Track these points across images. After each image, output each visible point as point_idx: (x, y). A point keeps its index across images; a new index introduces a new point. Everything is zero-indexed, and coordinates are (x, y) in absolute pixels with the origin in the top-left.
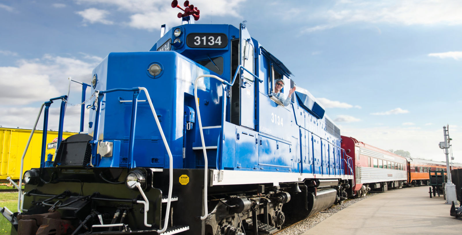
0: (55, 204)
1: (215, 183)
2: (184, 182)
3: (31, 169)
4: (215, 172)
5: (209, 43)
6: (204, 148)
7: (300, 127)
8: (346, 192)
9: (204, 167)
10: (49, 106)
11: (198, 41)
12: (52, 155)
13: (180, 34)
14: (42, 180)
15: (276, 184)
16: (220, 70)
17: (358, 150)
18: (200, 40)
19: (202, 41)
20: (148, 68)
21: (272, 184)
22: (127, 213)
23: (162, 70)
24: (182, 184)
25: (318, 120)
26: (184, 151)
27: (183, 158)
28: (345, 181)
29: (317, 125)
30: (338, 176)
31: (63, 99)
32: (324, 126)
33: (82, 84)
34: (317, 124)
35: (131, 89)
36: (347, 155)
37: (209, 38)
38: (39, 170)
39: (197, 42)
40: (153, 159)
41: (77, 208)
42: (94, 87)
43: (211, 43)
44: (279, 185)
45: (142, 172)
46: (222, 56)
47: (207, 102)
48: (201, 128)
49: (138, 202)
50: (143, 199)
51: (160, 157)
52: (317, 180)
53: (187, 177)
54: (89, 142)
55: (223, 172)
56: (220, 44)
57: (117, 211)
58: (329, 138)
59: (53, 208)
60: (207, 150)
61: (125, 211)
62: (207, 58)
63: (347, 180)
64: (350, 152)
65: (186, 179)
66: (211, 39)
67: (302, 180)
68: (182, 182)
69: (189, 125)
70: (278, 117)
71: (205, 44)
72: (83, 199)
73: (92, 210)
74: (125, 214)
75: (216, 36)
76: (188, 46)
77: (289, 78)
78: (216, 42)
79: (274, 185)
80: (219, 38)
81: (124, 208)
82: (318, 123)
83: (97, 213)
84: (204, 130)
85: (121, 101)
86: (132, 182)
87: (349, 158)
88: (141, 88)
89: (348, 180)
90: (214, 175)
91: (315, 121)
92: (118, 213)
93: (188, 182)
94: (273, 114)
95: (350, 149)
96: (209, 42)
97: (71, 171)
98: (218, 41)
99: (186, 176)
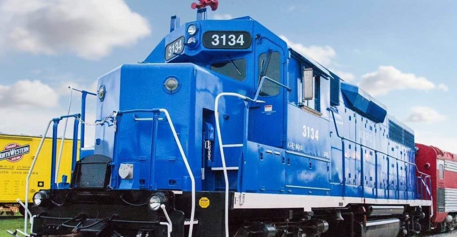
0: (78, 225)
1: (236, 206)
2: (204, 205)
3: (39, 190)
4: (237, 195)
5: (229, 43)
6: (225, 168)
7: (343, 138)
8: (419, 224)
9: (225, 190)
10: (58, 123)
11: (217, 40)
12: (66, 176)
13: (195, 31)
14: (53, 202)
15: (308, 209)
16: (242, 75)
17: (441, 165)
18: (219, 39)
19: (221, 40)
20: (164, 82)
21: (303, 209)
22: (149, 234)
23: (179, 85)
24: (203, 207)
25: (378, 124)
26: (203, 171)
27: (202, 179)
28: (416, 208)
29: (376, 132)
30: (404, 202)
31: (76, 117)
32: (387, 132)
33: (82, 92)
34: (376, 130)
35: (151, 110)
36: (419, 172)
37: (230, 37)
38: (49, 192)
39: (215, 42)
40: (170, 181)
41: (98, 230)
42: (102, 100)
43: (232, 42)
44: (312, 210)
45: (165, 194)
46: (244, 58)
47: (227, 116)
48: (221, 146)
49: (161, 223)
50: (166, 221)
51: (177, 179)
52: (367, 206)
53: (207, 200)
54: (109, 164)
55: (244, 195)
56: (242, 44)
57: (139, 232)
58: (395, 149)
59: (76, 229)
60: (228, 171)
61: (148, 233)
62: (227, 60)
63: (420, 207)
64: (429, 168)
65: (206, 202)
66: (232, 38)
67: (344, 205)
68: (203, 205)
69: (207, 143)
70: (312, 129)
71: (224, 44)
72: (104, 221)
73: (114, 231)
74: (148, 236)
75: (237, 34)
76: (204, 46)
77: (327, 79)
78: (238, 42)
79: (305, 210)
80: (241, 36)
81: (146, 230)
82: (377, 128)
83: (119, 235)
84: (224, 148)
85: (136, 119)
86: (155, 204)
87: (424, 176)
88: (161, 110)
89: (422, 206)
90: (236, 198)
91: (373, 126)
92: (140, 235)
93: (208, 205)
94: (304, 127)
95: (430, 163)
96: (229, 41)
97: (88, 194)
98: (240, 40)
99: (206, 198)
